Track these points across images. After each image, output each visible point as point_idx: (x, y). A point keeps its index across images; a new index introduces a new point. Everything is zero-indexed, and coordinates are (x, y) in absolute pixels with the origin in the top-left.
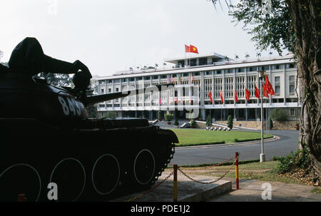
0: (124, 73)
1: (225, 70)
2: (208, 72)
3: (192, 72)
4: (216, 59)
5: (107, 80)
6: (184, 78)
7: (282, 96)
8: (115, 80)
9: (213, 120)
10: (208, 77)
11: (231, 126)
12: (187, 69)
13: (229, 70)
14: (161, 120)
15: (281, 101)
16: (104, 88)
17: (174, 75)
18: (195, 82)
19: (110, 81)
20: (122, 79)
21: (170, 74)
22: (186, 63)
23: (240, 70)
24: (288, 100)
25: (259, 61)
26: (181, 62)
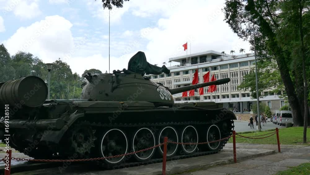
1: (220, 66)
17: (178, 73)
26: (183, 61)
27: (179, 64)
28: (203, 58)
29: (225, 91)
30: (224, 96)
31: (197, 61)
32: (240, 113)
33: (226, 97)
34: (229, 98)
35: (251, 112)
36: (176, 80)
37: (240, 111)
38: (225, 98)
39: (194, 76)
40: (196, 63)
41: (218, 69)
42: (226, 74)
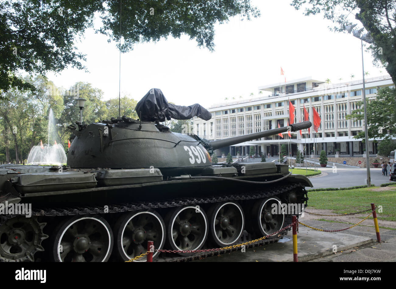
2: (306, 100)
3: (287, 101)
9: (312, 156)
10: (305, 105)
12: (282, 97)
16: (199, 123)
21: (264, 104)
26: (276, 90)
28: (301, 86)
29: (329, 128)
30: (329, 134)
31: (294, 89)
32: (349, 155)
33: (331, 136)
34: (334, 136)
35: (363, 154)
36: (266, 114)
37: (349, 154)
38: (329, 137)
39: (288, 109)
41: (320, 100)
42: (326, 106)
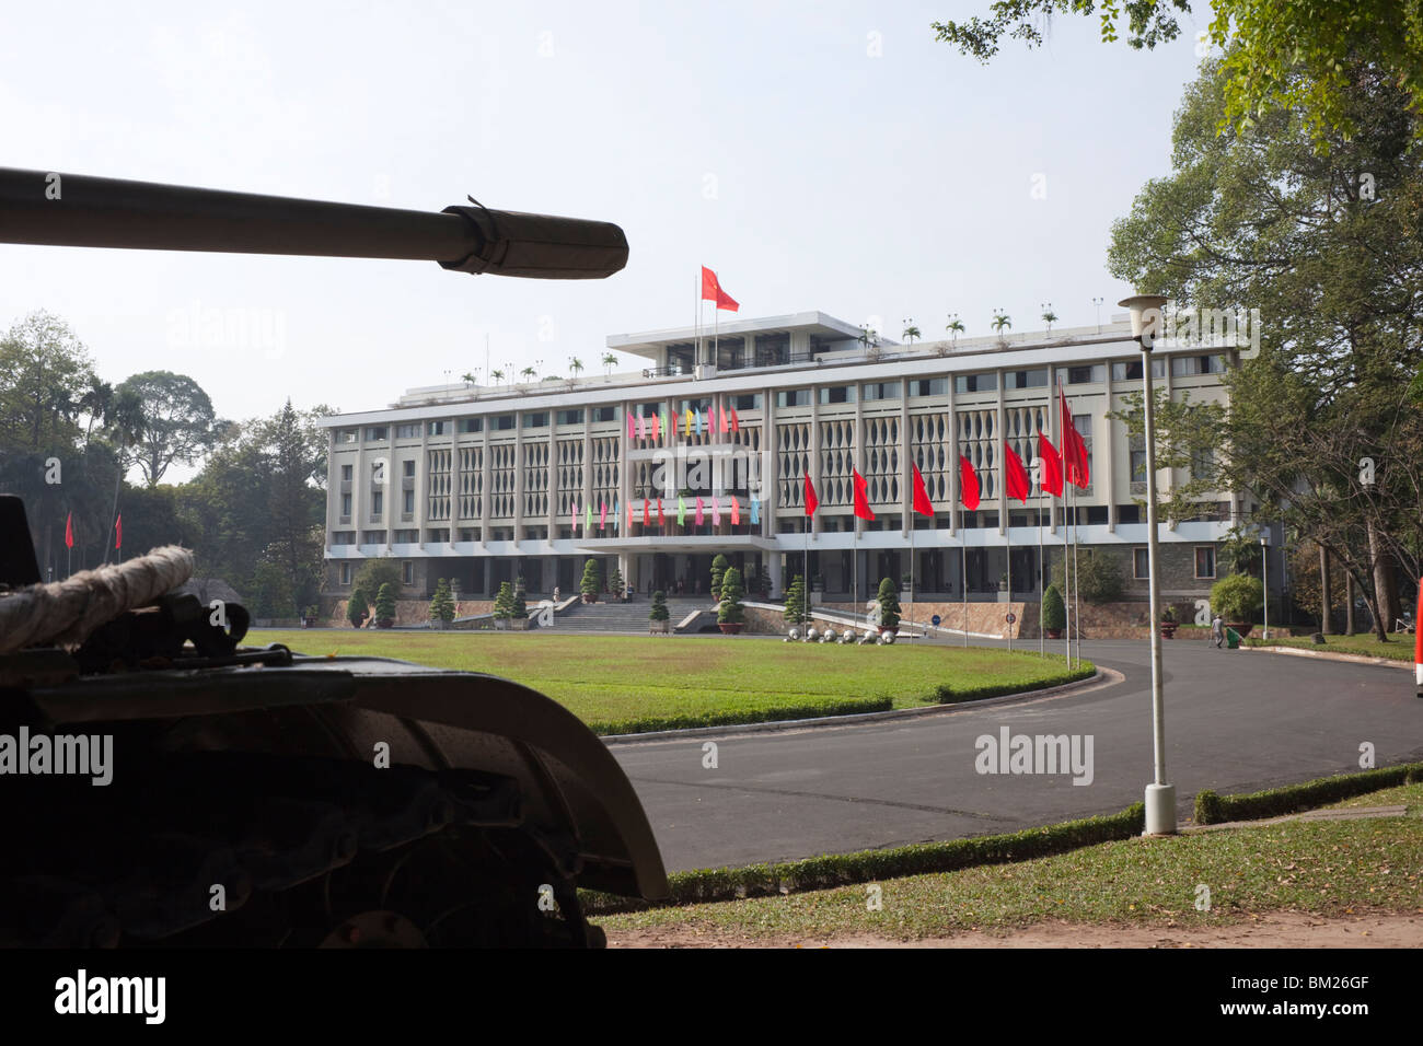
0: (440, 397)
1: (862, 383)
2: (793, 395)
3: (727, 395)
4: (824, 340)
5: (366, 427)
6: (692, 420)
7: (1102, 496)
8: (400, 426)
9: (816, 597)
10: (794, 414)
11: (890, 622)
12: (703, 381)
13: (882, 387)
14: (592, 598)
15: (1097, 515)
16: (355, 460)
17: (651, 408)
18: (739, 437)
19: (379, 430)
20: (429, 421)
21: (634, 403)
22: (702, 355)
23: (926, 384)
24: (1129, 514)
25: (1005, 348)
26: (679, 353)
27: (651, 364)
28: (773, 345)
29: (880, 498)
31: (742, 355)
33: (886, 526)
34: (899, 528)
36: (640, 439)
38: (882, 529)
40: (735, 364)
